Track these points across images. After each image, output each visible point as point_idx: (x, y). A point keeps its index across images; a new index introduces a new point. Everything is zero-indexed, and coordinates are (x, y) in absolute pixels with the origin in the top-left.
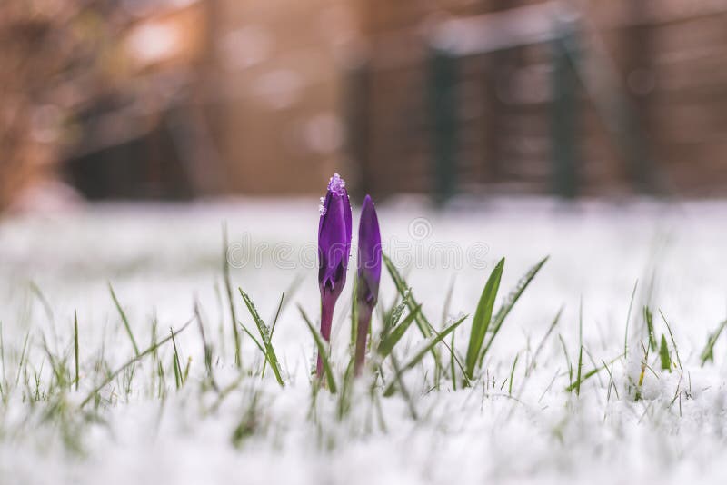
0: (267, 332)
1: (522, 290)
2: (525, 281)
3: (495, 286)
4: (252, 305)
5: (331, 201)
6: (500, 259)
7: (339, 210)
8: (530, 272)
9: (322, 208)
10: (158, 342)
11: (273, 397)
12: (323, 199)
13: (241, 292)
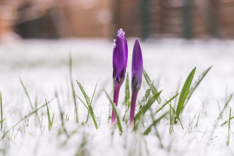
0: (89, 101)
1: (200, 81)
2: (201, 77)
3: (191, 80)
4: (83, 88)
5: (119, 41)
6: (194, 68)
7: (123, 45)
8: (204, 73)
9: (114, 44)
10: (38, 107)
11: (93, 136)
12: (115, 40)
13: (78, 82)
